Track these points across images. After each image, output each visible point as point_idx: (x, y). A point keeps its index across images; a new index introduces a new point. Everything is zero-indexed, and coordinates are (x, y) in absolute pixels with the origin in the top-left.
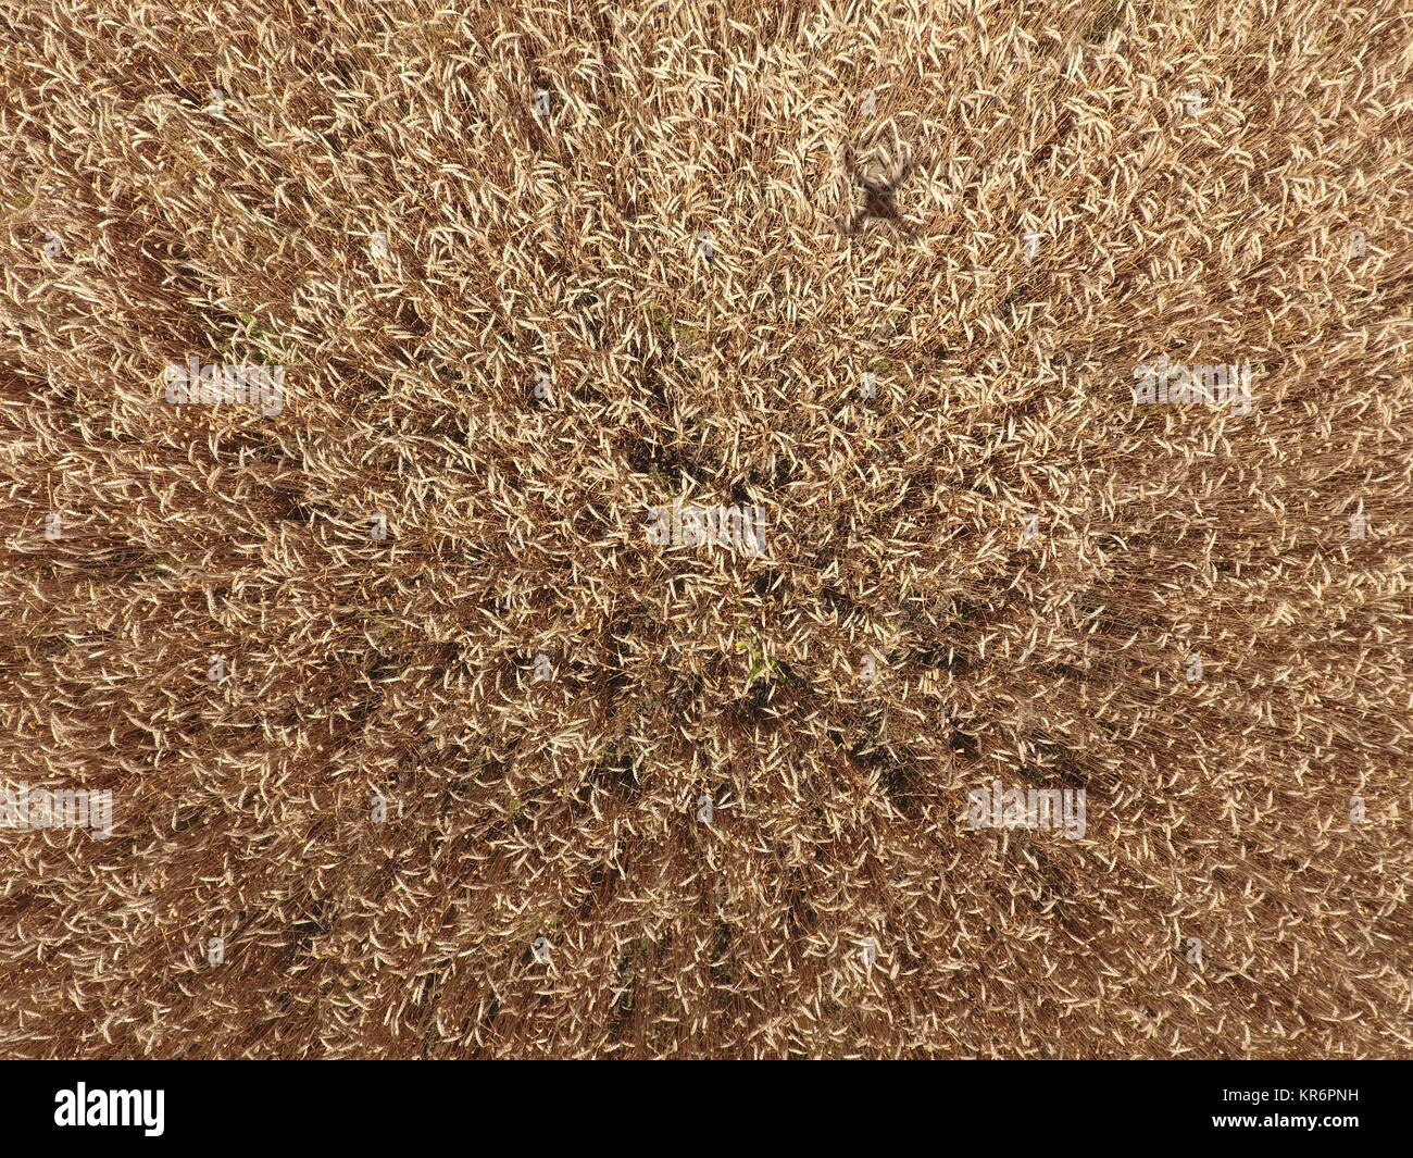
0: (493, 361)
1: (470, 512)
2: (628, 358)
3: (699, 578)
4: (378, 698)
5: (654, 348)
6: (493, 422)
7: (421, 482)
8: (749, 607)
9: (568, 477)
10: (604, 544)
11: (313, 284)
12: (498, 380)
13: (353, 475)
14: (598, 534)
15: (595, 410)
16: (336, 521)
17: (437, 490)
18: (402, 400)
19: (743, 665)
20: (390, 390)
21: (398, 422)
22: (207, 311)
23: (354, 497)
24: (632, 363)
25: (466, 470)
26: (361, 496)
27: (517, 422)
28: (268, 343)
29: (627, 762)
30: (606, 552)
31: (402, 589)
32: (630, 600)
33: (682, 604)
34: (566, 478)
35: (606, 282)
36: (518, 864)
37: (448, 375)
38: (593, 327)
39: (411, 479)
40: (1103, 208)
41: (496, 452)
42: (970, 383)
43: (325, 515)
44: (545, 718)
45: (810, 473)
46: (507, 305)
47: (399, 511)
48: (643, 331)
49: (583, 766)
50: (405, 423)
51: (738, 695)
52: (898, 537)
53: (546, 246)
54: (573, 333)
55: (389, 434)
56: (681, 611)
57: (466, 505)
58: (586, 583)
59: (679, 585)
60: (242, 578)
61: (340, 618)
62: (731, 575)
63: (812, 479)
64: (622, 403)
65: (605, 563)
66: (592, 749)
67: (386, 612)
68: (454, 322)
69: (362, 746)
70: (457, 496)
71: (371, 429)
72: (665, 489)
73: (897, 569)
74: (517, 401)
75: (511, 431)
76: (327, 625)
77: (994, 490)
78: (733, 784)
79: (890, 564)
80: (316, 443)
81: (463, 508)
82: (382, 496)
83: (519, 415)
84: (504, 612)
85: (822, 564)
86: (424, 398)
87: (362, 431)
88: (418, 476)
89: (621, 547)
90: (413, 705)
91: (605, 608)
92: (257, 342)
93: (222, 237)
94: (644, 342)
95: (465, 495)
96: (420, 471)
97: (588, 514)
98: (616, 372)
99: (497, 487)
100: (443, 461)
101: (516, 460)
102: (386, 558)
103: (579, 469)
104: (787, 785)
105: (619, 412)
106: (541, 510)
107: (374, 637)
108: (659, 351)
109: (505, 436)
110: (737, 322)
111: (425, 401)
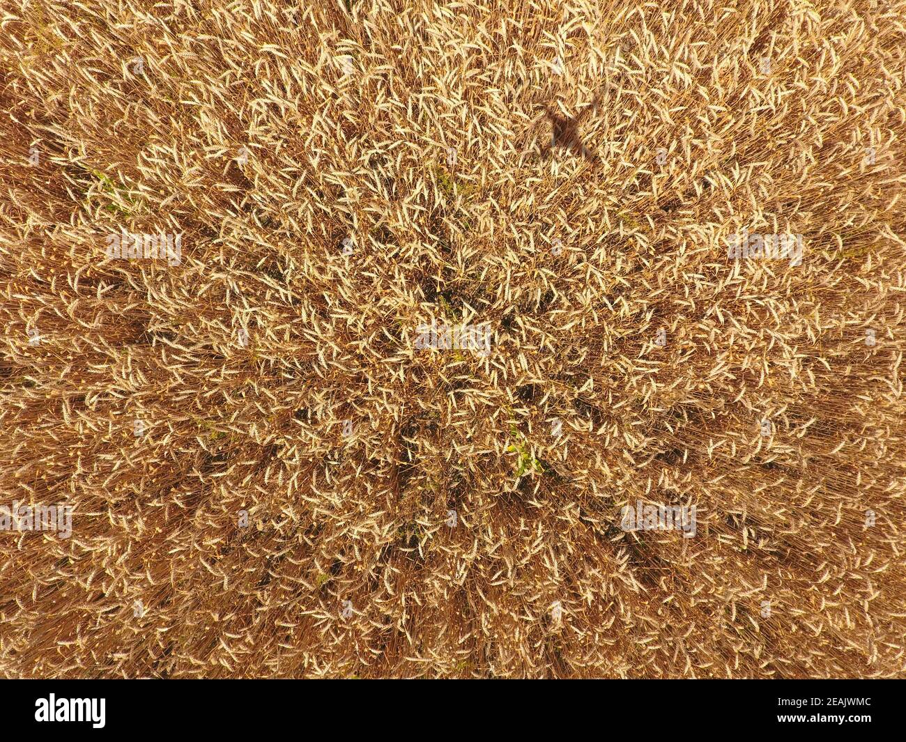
0: (304, 211)
1: (287, 337)
2: (418, 208)
3: (476, 391)
4: (208, 488)
5: (440, 201)
6: (307, 262)
7: (245, 311)
8: (518, 416)
9: (368, 306)
10: (394, 360)
11: (155, 148)
12: (309, 228)
13: (190, 306)
14: (390, 352)
15: (390, 250)
16: (174, 345)
17: (259, 319)
18: (231, 242)
19: (513, 465)
20: (221, 234)
21: (227, 261)
22: (68, 169)
23: (189, 324)
24: (421, 212)
25: (283, 303)
26: (197, 324)
27: (326, 261)
28: (118, 196)
29: (415, 542)
30: (395, 367)
31: (229, 400)
32: (417, 407)
33: (463, 413)
34: (367, 308)
35: (395, 144)
36: (324, 631)
37: (269, 224)
38: (388, 183)
39: (237, 309)
40: (812, 84)
41: (309, 288)
42: (702, 230)
43: (165, 340)
44: (348, 507)
45: (567, 304)
46: (315, 162)
47: (229, 336)
48: (430, 187)
49: (378, 548)
50: (233, 262)
51: (507, 489)
52: (643, 357)
53: (346, 113)
54: (371, 187)
55: (220, 270)
56: (460, 418)
57: (283, 331)
58: (380, 394)
59: (459, 397)
60: (95, 393)
61: (178, 425)
62: (504, 390)
63: (569, 308)
64: (413, 245)
65: (395, 375)
66: (386, 534)
67: (216, 418)
68: (272, 178)
69: (193, 529)
70: (276, 323)
71: (203, 266)
72: (449, 317)
73: (639, 384)
74: (326, 245)
75: (322, 270)
76: (166, 430)
77: (722, 319)
78: (504, 564)
79: (634, 380)
80: (159, 279)
81: (280, 334)
82: (212, 323)
83: (328, 257)
84: (315, 422)
85: (578, 380)
86: (250, 243)
87: (196, 268)
88: (243, 307)
89: (408, 362)
90: (238, 494)
91: (396, 414)
92: (110, 195)
93: (78, 105)
94: (431, 195)
95: (282, 323)
96: (245, 301)
97: (383, 336)
98: (408, 219)
99: (309, 315)
100: (264, 293)
101: (325, 294)
102: (218, 375)
103: (378, 299)
104: (548, 565)
105: (411, 253)
106: (345, 334)
107: (205, 438)
108: (443, 203)
109: (317, 274)
110: (508, 175)
111: (250, 245)
